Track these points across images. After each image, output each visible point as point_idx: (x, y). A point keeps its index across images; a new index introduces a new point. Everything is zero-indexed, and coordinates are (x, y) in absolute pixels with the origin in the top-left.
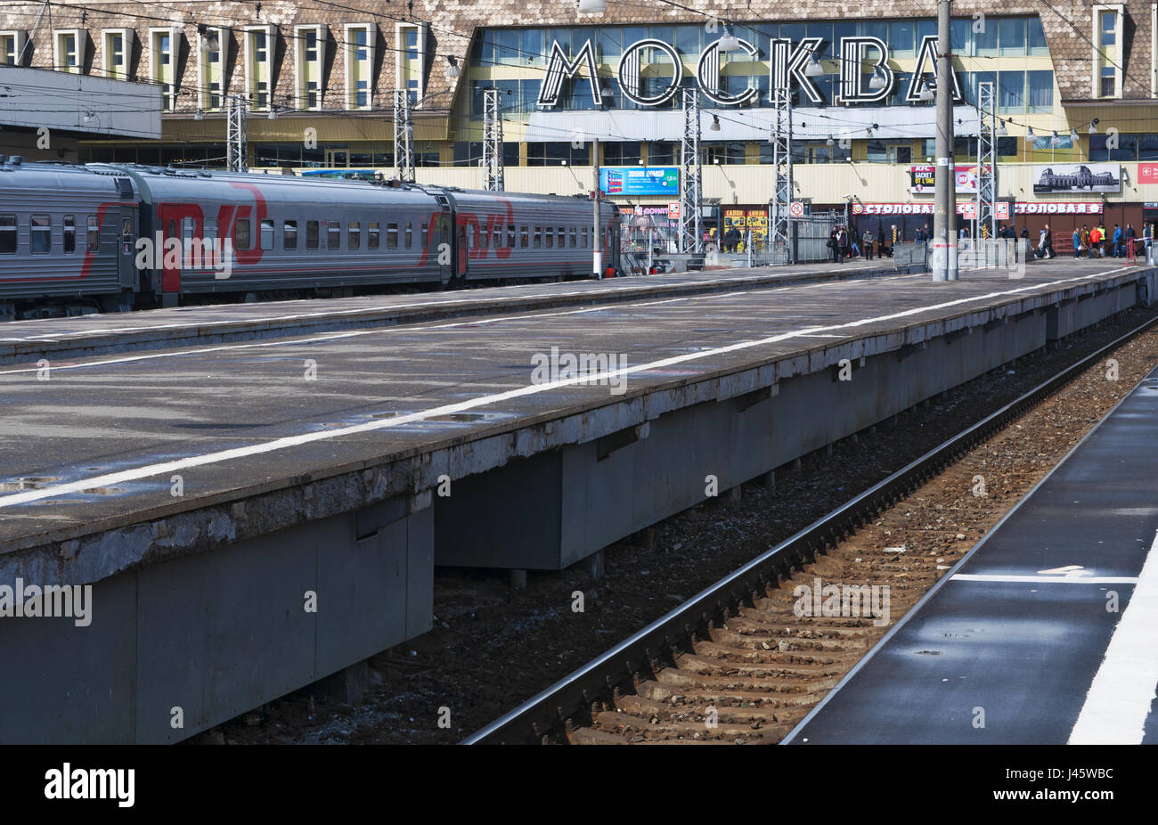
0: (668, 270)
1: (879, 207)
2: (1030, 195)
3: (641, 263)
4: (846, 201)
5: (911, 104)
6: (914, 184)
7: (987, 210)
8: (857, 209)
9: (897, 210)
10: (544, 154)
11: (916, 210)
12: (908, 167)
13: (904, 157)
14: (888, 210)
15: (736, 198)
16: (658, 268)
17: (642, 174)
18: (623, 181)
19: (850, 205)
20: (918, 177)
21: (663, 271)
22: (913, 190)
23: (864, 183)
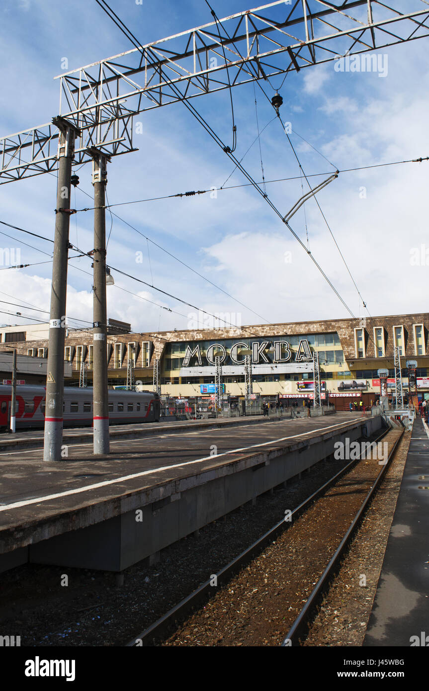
0: (202, 418)
1: (287, 396)
2: (337, 391)
3: (193, 415)
4: (277, 394)
5: (297, 362)
6: (298, 388)
7: (318, 396)
8: (281, 396)
9: (294, 396)
10: (186, 380)
11: (300, 396)
12: (296, 382)
13: (296, 379)
14: (290, 396)
15: (242, 393)
16: (199, 417)
17: (213, 386)
18: (207, 388)
19: (278, 395)
20: (300, 385)
21: (200, 418)
22: (298, 390)
23: (283, 388)
